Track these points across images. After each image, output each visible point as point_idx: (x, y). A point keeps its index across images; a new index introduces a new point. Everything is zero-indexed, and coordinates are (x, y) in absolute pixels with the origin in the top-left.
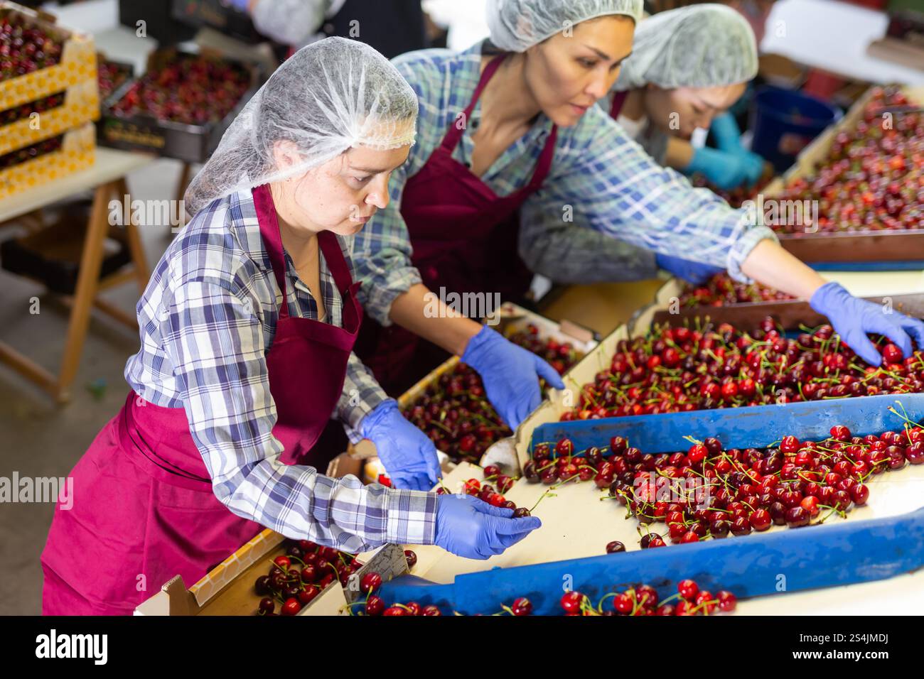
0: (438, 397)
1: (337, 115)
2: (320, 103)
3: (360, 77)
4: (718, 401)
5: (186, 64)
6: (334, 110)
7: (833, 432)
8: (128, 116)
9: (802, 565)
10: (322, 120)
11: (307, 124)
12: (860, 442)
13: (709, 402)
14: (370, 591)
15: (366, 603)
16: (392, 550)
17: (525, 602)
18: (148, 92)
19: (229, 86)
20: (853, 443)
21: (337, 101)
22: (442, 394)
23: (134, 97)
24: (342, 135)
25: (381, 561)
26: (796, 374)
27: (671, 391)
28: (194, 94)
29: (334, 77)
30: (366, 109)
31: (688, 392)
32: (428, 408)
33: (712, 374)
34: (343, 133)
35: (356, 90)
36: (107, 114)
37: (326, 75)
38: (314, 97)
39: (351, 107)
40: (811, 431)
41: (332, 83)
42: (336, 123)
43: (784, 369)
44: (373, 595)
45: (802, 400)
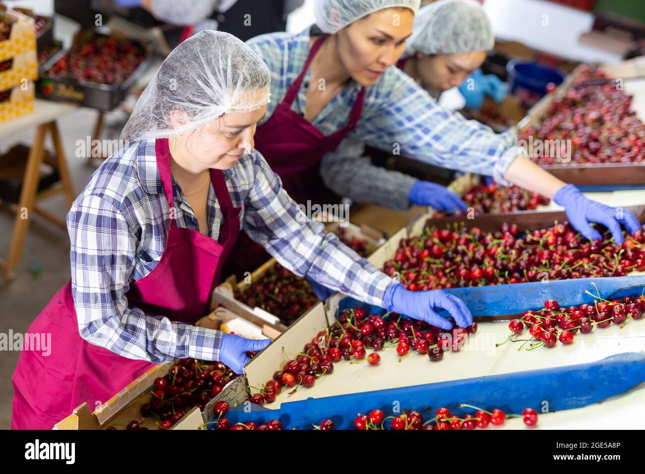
0: (273, 278)
1: (213, 91)
2: (200, 82)
3: (227, 61)
4: (468, 282)
5: (100, 42)
6: (210, 87)
7: (547, 304)
8: (58, 78)
9: (524, 396)
10: (203, 94)
11: (192, 98)
12: (565, 311)
13: (462, 282)
14: (221, 414)
15: (217, 422)
16: (237, 385)
17: (329, 422)
18: (72, 61)
19: (131, 57)
20: (561, 312)
21: (212, 80)
22: (277, 275)
23: (63, 64)
24: (217, 104)
25: (229, 393)
26: (523, 264)
27: (436, 274)
28: (105, 62)
29: (209, 62)
30: (234, 85)
31: (448, 276)
32: (266, 286)
33: (465, 263)
34: (218, 104)
35: (225, 71)
36: (43, 76)
37: (203, 61)
38: (196, 78)
39: (223, 84)
40: (533, 303)
41: (207, 67)
42: (213, 96)
43: (514, 260)
44: (223, 416)
45: (526, 281)
